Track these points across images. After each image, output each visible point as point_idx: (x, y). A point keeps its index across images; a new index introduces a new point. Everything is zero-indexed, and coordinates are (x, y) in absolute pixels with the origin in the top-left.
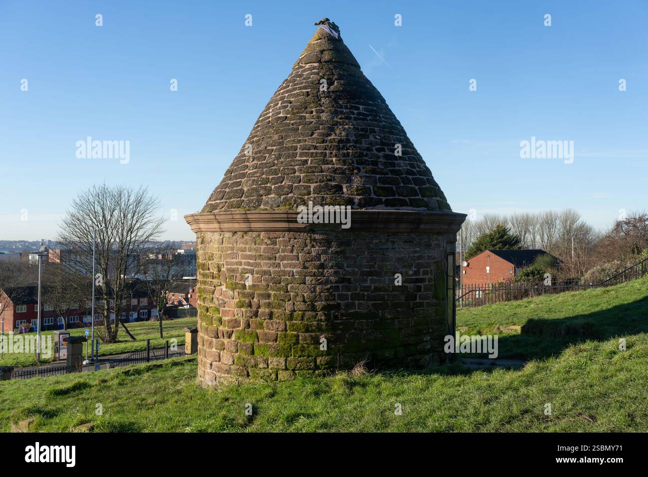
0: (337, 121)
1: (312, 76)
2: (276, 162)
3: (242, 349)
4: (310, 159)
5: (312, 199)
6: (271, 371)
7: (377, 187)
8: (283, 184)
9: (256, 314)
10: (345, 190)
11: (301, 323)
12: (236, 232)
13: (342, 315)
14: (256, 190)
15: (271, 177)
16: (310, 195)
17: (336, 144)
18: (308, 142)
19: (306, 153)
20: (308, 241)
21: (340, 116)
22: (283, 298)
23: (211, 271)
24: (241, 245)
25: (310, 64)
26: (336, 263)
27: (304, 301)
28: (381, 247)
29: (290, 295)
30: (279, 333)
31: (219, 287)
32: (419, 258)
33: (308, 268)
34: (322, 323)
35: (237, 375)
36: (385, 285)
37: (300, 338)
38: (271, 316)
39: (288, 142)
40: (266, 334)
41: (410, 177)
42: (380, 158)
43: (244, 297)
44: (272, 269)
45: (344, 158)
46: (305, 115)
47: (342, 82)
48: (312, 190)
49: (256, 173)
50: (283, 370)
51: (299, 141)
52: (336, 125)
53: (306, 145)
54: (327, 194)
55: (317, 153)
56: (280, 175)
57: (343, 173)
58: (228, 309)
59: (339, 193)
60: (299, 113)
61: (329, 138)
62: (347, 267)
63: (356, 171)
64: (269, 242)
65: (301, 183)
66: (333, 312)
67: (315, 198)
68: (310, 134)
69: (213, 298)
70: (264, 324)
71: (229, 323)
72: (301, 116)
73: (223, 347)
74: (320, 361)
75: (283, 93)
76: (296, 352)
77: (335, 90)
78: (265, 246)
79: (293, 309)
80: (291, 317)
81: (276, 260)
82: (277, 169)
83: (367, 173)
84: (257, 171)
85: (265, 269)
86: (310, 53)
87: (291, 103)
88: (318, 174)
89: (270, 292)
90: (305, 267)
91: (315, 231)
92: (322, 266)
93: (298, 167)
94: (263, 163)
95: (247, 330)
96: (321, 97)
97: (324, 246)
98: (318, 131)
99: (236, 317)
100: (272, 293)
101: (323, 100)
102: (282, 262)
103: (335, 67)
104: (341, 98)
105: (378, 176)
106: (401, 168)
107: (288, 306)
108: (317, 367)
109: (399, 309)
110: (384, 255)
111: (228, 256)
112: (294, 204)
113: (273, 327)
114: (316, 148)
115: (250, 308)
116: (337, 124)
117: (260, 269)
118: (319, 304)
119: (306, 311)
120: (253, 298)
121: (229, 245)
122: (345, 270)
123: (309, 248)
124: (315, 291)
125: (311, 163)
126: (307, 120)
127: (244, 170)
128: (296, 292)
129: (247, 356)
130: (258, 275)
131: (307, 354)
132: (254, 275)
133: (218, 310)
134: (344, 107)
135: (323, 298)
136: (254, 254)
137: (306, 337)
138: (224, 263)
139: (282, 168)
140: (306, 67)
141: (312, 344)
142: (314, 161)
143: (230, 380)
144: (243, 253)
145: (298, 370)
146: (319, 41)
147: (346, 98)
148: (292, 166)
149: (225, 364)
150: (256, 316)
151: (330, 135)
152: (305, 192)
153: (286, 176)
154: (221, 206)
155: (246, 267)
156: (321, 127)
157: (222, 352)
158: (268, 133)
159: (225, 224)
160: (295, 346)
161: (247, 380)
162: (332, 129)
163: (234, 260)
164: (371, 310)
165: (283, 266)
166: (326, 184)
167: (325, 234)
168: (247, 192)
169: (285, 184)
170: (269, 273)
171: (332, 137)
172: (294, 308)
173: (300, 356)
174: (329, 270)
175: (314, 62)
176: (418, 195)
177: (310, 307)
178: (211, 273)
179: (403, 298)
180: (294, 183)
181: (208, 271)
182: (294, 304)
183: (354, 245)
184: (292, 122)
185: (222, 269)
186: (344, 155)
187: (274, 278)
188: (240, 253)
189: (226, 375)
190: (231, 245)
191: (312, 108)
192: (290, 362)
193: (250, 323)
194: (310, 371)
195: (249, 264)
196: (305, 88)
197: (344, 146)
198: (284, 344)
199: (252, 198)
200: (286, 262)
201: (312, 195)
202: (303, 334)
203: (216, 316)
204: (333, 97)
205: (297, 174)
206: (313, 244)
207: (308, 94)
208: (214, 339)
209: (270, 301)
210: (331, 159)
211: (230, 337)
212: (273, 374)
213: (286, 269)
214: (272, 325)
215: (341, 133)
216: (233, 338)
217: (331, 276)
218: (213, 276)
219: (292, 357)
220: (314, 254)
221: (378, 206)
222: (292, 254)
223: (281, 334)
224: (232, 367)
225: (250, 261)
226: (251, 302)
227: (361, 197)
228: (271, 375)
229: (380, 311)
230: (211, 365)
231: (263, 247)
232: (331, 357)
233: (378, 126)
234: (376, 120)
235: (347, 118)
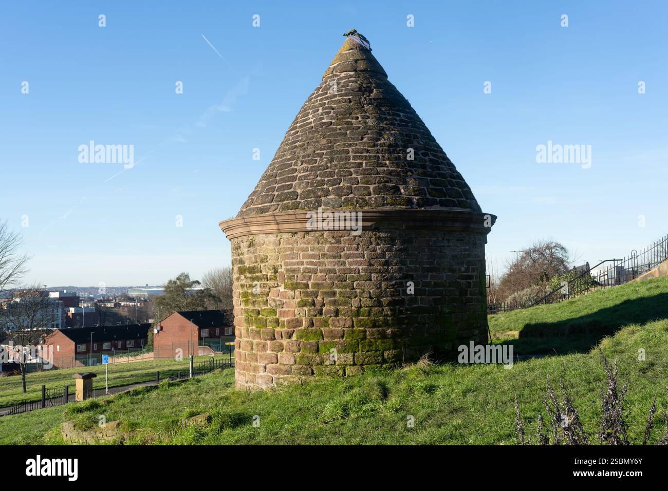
0: (384, 127)
1: (350, 84)
2: (329, 165)
3: (305, 348)
4: (364, 162)
5: (373, 199)
6: (338, 367)
7: (431, 189)
8: (341, 185)
9: (320, 313)
10: (402, 191)
11: (368, 319)
12: (296, 233)
13: (407, 310)
14: (313, 192)
15: (326, 179)
16: (371, 195)
17: (387, 148)
18: (359, 146)
19: (360, 156)
20: (373, 239)
21: (385, 122)
22: (349, 295)
23: (264, 273)
24: (302, 245)
25: (345, 73)
26: (400, 260)
27: (371, 297)
28: (438, 245)
29: (356, 292)
30: (345, 329)
31: (275, 289)
32: (469, 255)
33: (373, 265)
34: (388, 318)
35: (300, 374)
36: (443, 281)
37: (368, 333)
38: (337, 313)
39: (339, 146)
40: (332, 331)
41: (454, 180)
42: (426, 162)
43: (307, 296)
44: (337, 268)
45: (397, 162)
46: (351, 120)
47: (381, 90)
48: (372, 191)
49: (309, 175)
50: (350, 365)
51: (350, 145)
52: (383, 131)
53: (358, 149)
54: (387, 195)
55: (370, 157)
56: (336, 177)
57: (398, 174)
58: (287, 310)
59: (397, 194)
60: (345, 119)
61: (379, 142)
62: (410, 264)
63: (409, 173)
64: (333, 241)
65: (360, 185)
66: (397, 307)
67: (376, 198)
68: (360, 138)
69: (267, 300)
70: (330, 322)
71: (289, 323)
72: (347, 122)
73: (282, 348)
74: (388, 355)
75: (321, 100)
76: (363, 347)
77: (376, 97)
78: (329, 245)
79: (359, 305)
80: (358, 313)
81: (341, 258)
82: (332, 172)
83: (420, 176)
84: (310, 174)
85: (329, 267)
86: (344, 62)
87: (333, 109)
88: (374, 176)
89: (335, 290)
90: (370, 265)
91: (379, 229)
92: (387, 263)
93: (354, 169)
94: (315, 166)
95: (310, 329)
96: (364, 104)
97: (388, 244)
98: (368, 136)
99: (297, 317)
100: (338, 290)
101: (366, 107)
102: (347, 260)
103: (371, 77)
104: (382, 105)
105: (429, 178)
106: (445, 172)
107: (355, 303)
108: (384, 361)
109: (455, 304)
110: (441, 252)
111: (286, 257)
112: (357, 204)
113: (339, 324)
114: (368, 151)
115: (313, 307)
116: (383, 129)
117: (324, 267)
118: (385, 300)
119: (372, 306)
120: (316, 297)
121: (288, 246)
122: (408, 266)
123: (373, 245)
124: (380, 287)
125: (366, 166)
126: (354, 125)
127: (293, 174)
128: (362, 289)
129: (311, 354)
130: (323, 274)
131: (374, 349)
132: (318, 274)
133: (274, 312)
134: (386, 114)
135: (388, 294)
136: (317, 253)
137: (373, 332)
138: (283, 264)
139: (336, 171)
140: (341, 76)
141: (379, 339)
142: (369, 164)
143: (292, 380)
144: (305, 252)
145: (366, 365)
146: (351, 51)
147: (387, 106)
148: (347, 168)
149: (286, 365)
150: (321, 314)
151: (379, 139)
152: (365, 192)
153: (342, 178)
154: (273, 208)
155: (308, 266)
156: (369, 132)
157: (279, 355)
158: (313, 137)
159: (285, 225)
160: (362, 342)
161: (312, 378)
162: (380, 134)
163: (295, 260)
164: (431, 305)
165: (349, 264)
166: (384, 185)
167: (390, 232)
168: (301, 194)
169: (344, 185)
170: (334, 271)
171: (382, 141)
172: (361, 304)
173: (368, 351)
174: (394, 267)
175: (350, 71)
176: (463, 198)
177: (376, 302)
178: (264, 275)
179: (457, 293)
180: (353, 184)
181: (260, 274)
182: (360, 300)
183: (415, 242)
184: (338, 127)
185: (279, 270)
186: (396, 158)
187: (340, 276)
188: (302, 253)
189: (286, 376)
190: (291, 246)
191: (357, 114)
192: (358, 357)
193: (314, 322)
194: (378, 365)
195: (312, 263)
196: (346, 95)
197: (394, 150)
198: (352, 340)
199: (309, 199)
200: (352, 260)
201: (372, 196)
202: (371, 329)
203: (271, 318)
204: (375, 104)
205: (354, 176)
206: (378, 242)
207: (350, 101)
208: (268, 342)
209: (336, 298)
210: (384, 162)
211: (290, 337)
212: (340, 371)
213: (352, 267)
214: (338, 322)
215: (389, 138)
216: (294, 337)
217: (396, 272)
218: (267, 278)
219: (360, 352)
220: (378, 251)
221: (435, 206)
222: (357, 252)
223: (348, 331)
224: (293, 367)
225: (313, 260)
226: (314, 301)
227: (419, 197)
228: (338, 371)
229: (439, 306)
230: (265, 367)
231: (327, 246)
232: (398, 350)
233: (419, 132)
234: (416, 127)
235: (392, 124)
